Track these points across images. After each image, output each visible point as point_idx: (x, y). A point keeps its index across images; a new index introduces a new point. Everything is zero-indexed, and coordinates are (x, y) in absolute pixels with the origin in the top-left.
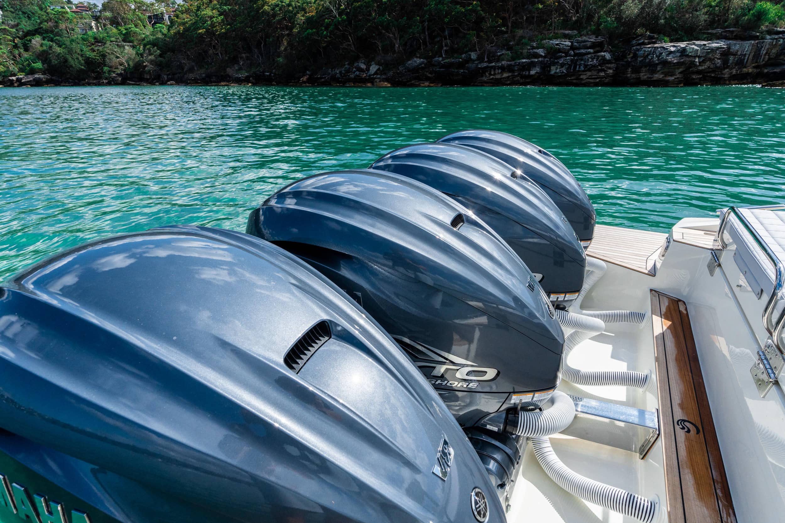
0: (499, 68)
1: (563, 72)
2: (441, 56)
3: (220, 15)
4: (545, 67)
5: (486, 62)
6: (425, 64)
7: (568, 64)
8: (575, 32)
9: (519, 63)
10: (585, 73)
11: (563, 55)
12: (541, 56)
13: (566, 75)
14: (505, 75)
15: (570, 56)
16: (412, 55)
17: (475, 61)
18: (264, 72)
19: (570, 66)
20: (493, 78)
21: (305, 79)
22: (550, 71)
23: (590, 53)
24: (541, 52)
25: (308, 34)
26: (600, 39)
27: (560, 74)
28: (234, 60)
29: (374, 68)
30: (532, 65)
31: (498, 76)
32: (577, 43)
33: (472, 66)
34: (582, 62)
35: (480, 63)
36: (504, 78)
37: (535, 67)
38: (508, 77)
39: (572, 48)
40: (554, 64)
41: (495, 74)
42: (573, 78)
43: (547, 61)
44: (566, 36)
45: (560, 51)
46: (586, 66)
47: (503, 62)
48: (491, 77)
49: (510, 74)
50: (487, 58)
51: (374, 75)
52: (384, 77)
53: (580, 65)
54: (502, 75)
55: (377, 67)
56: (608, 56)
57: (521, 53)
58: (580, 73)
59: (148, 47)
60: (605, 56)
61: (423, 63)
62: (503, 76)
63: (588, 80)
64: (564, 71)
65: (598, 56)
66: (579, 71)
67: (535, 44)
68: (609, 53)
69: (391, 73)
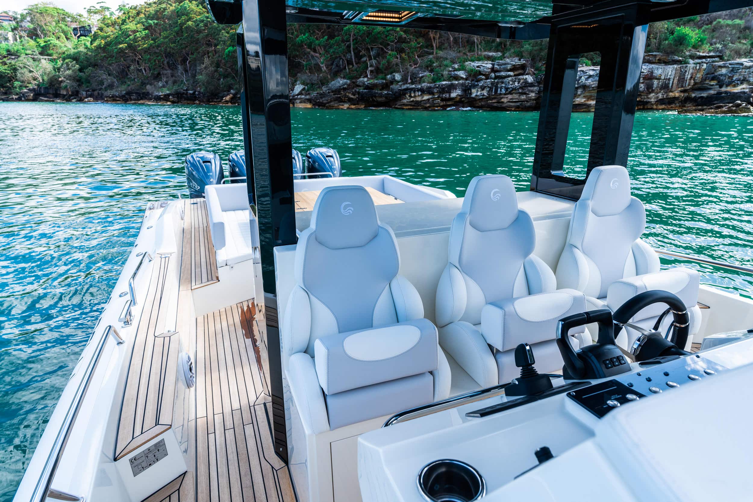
0: (418, 90)
1: (483, 95)
2: (367, 76)
3: (145, 29)
4: (467, 90)
5: (409, 83)
6: (349, 85)
7: (489, 87)
8: (500, 54)
9: (439, 85)
10: (506, 96)
11: (483, 77)
12: (462, 78)
13: (488, 98)
14: (426, 97)
15: (491, 78)
16: (336, 75)
17: (399, 82)
18: (187, 90)
19: (491, 89)
20: (413, 101)
21: (228, 98)
22: (471, 94)
23: (511, 76)
24: (462, 74)
25: (229, 52)
26: (523, 61)
27: (481, 97)
28: (158, 77)
29: (298, 88)
30: (452, 87)
31: (419, 99)
32: (498, 65)
33: (395, 87)
34: (503, 85)
35: (404, 84)
36: (424, 100)
37: (456, 89)
38: (428, 100)
39: (493, 70)
40: (474, 86)
41: (415, 96)
42: (494, 101)
43: (468, 83)
44: (489, 58)
45: (480, 73)
46: (506, 89)
47: (423, 85)
48: (412, 99)
49: (430, 97)
50: (411, 79)
51: (298, 95)
52: (308, 97)
53: (501, 88)
54: (423, 97)
55: (302, 87)
56: (530, 79)
57: (442, 75)
58: (502, 96)
59: (67, 61)
60: (526, 79)
61: (346, 84)
62: (424, 99)
63: (509, 104)
64: (485, 94)
65: (519, 80)
66: (501, 94)
67: (456, 66)
68: (532, 76)
69: (314, 94)
